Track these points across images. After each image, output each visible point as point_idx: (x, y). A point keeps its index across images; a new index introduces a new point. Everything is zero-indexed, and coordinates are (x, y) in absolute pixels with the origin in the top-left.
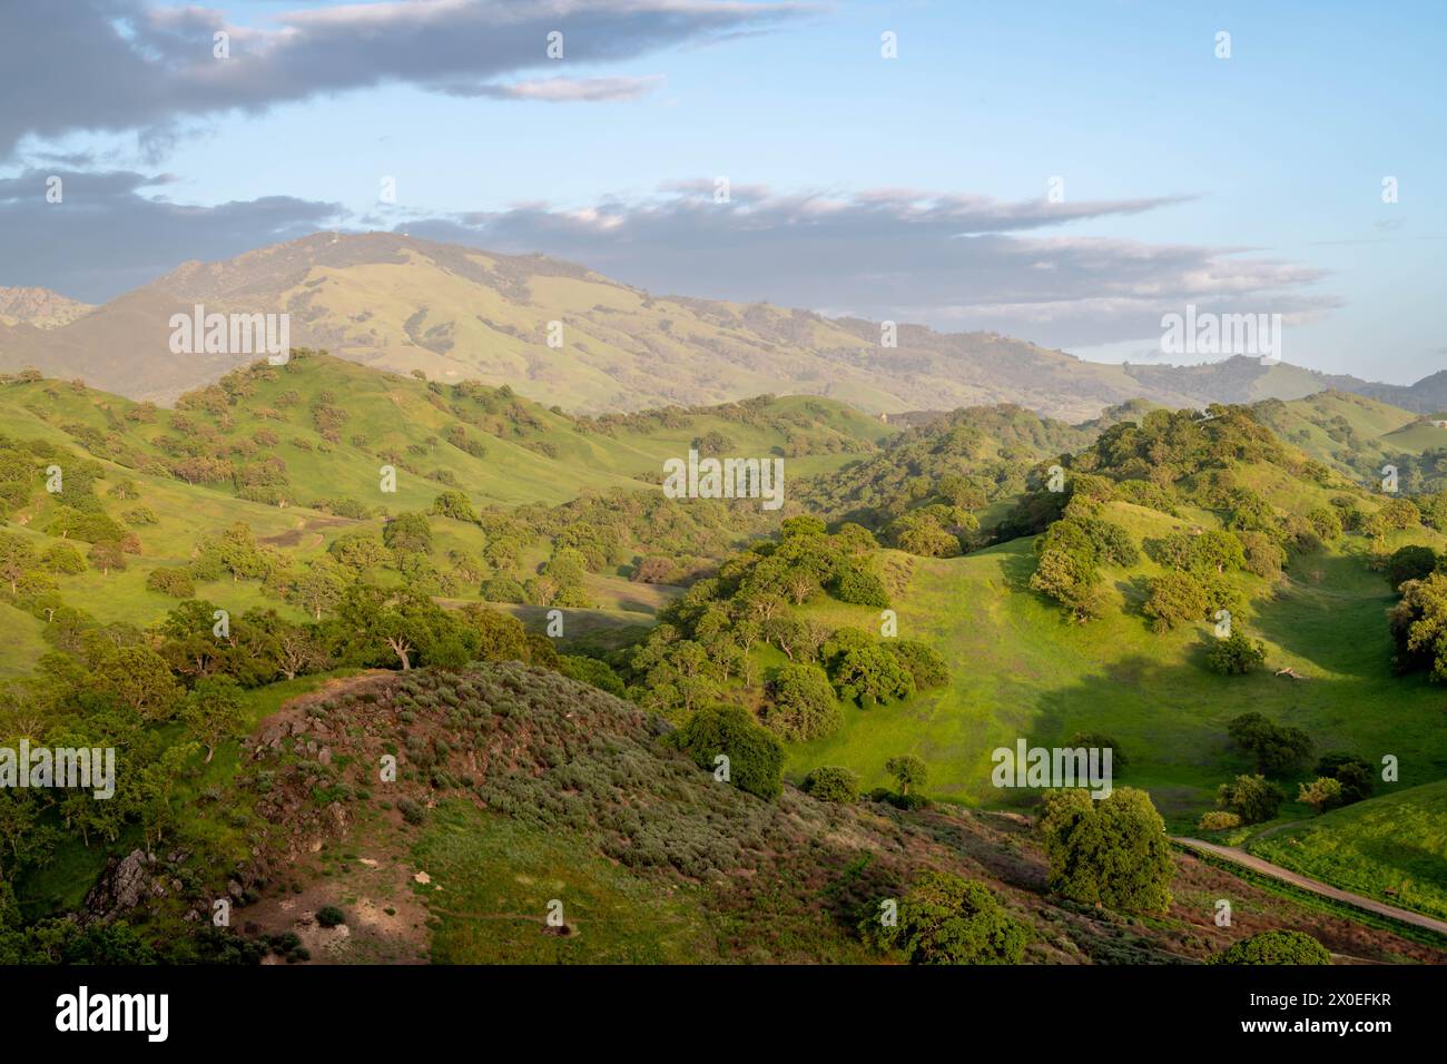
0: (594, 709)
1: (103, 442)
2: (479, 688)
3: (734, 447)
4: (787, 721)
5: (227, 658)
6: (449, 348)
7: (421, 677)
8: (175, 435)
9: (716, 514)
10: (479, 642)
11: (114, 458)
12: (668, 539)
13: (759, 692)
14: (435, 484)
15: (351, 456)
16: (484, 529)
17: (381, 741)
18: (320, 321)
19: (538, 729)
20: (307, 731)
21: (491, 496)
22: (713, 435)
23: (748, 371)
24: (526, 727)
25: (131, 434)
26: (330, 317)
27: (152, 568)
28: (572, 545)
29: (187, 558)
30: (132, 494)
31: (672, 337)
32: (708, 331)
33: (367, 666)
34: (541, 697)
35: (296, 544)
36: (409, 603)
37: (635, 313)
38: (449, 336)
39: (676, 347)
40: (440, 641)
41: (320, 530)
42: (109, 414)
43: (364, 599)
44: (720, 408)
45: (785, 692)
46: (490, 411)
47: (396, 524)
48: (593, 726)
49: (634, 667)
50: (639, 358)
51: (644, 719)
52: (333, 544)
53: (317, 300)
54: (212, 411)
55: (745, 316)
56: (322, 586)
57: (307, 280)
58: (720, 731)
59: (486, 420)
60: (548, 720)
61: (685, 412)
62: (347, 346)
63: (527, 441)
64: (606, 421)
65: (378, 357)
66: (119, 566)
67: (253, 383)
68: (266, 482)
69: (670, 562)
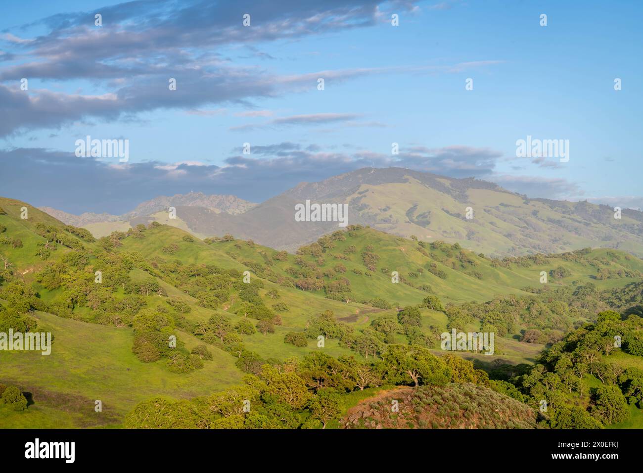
0: (508, 407)
1: (262, 270)
2: (453, 396)
3: (571, 274)
4: (601, 414)
5: (332, 380)
6: (428, 224)
7: (425, 390)
8: (296, 267)
9: (562, 308)
10: (451, 373)
11: (267, 278)
12: (538, 321)
13: (587, 399)
14: (422, 292)
15: (381, 278)
16: (447, 315)
17: (406, 421)
18: (366, 211)
19: (482, 417)
20: (370, 416)
21: (450, 298)
22: (560, 268)
23: (577, 236)
24: (476, 416)
25: (275, 266)
26: (370, 209)
27: (287, 332)
28: (491, 323)
29: (303, 328)
30: (277, 296)
31: (539, 219)
32: (557, 216)
33: (397, 384)
34: (483, 401)
35: (355, 321)
36: (418, 354)
37: (520, 207)
38: (428, 218)
39: (541, 223)
40: (433, 373)
41: (367, 314)
42: (265, 256)
43: (397, 352)
44: (564, 254)
45: (601, 400)
46: (449, 255)
47: (404, 312)
48: (509, 416)
49: (524, 385)
50: (522, 229)
51: (533, 413)
52: (373, 322)
53: (364, 201)
54: (314, 255)
55: (576, 208)
56: (369, 342)
57: (359, 191)
58: (572, 420)
59: (447, 260)
60: (486, 413)
61: (546, 257)
62: (378, 223)
63: (467, 271)
64: (506, 260)
65: (393, 229)
66: (271, 331)
67: (334, 242)
68: (340, 290)
69: (540, 332)
